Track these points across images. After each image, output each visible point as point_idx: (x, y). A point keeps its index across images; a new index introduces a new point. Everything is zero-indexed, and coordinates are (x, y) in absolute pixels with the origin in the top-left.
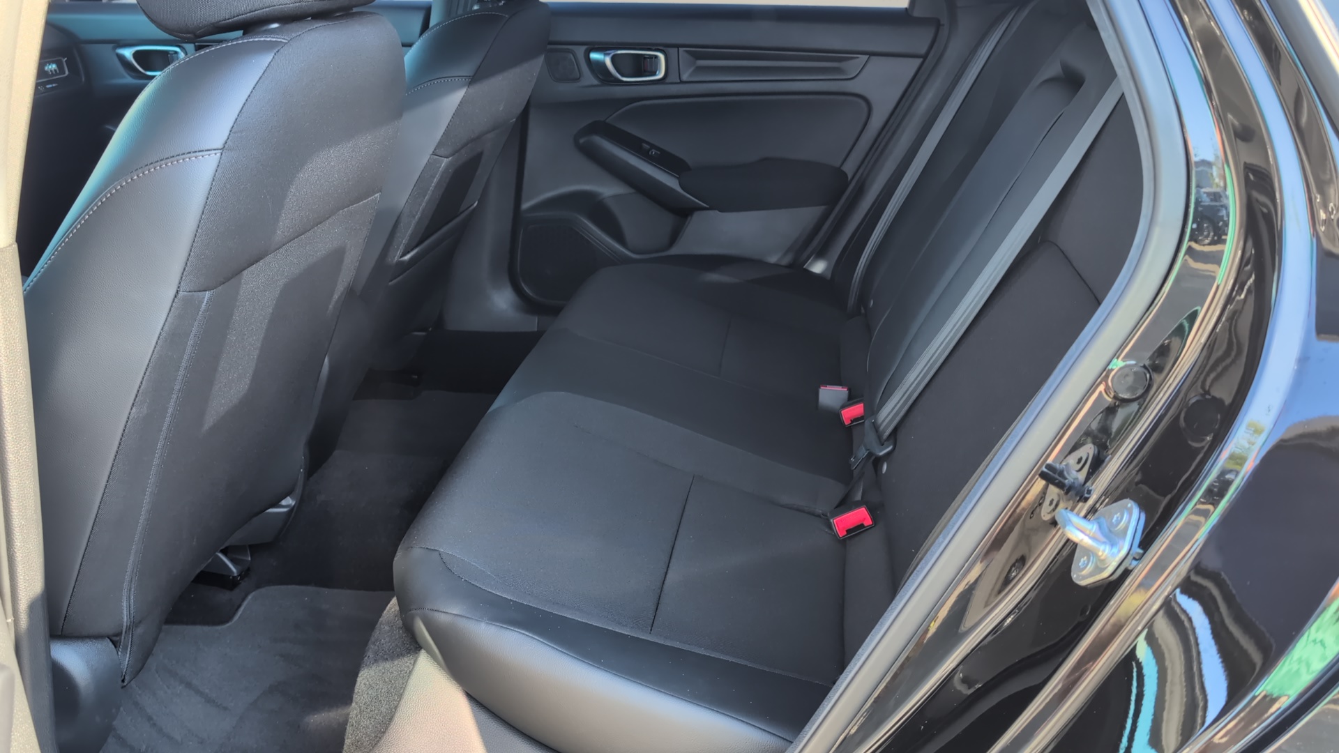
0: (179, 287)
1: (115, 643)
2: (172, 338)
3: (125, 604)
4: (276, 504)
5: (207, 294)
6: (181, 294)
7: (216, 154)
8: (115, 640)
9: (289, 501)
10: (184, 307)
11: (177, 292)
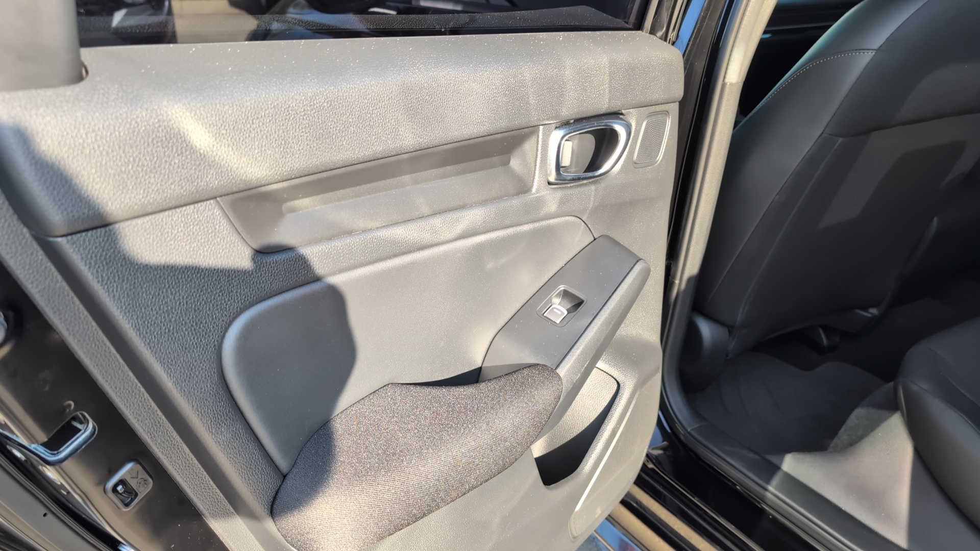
0: (824, 130)
1: (730, 333)
2: (812, 161)
3: (741, 311)
4: (865, 308)
5: (840, 140)
6: (824, 135)
7: (872, 53)
8: (730, 329)
9: (874, 311)
10: (824, 144)
11: (822, 133)
